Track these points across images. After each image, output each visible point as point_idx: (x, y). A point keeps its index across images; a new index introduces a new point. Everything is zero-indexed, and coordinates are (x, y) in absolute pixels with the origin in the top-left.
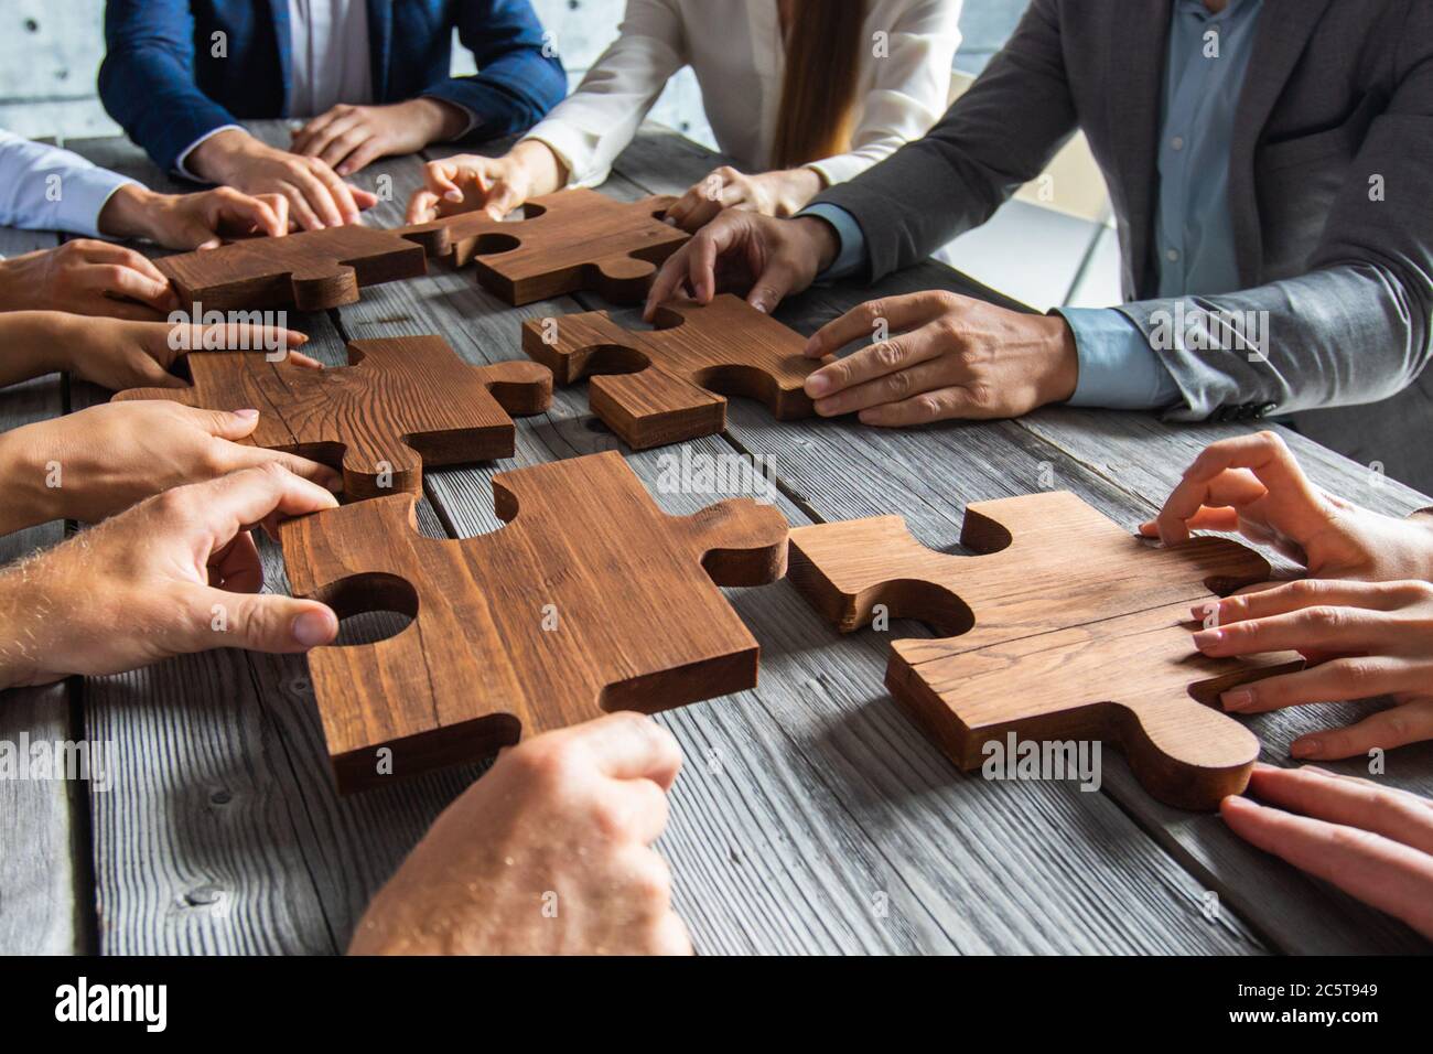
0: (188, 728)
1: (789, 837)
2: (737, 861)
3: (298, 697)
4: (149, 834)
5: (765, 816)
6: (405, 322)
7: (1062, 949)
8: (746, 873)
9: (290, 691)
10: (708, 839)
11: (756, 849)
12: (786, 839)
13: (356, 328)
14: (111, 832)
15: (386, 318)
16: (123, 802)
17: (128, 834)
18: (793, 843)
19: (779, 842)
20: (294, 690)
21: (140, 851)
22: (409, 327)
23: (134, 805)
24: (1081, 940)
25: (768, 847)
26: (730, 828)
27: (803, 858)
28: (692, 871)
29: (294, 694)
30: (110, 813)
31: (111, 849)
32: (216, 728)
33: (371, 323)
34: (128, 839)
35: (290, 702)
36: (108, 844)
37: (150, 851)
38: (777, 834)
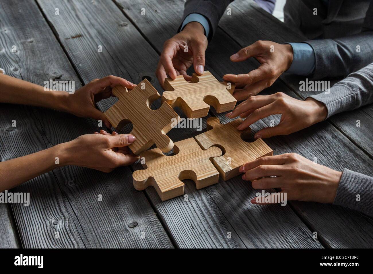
0: (42, 202)
1: (206, 220)
2: (194, 229)
3: (71, 187)
4: (38, 237)
5: (200, 214)
6: (81, 37)
7: (273, 247)
8: (196, 232)
9: (69, 186)
10: (186, 222)
11: (198, 224)
12: (205, 221)
13: (65, 41)
14: (28, 238)
15: (74, 36)
16: (29, 228)
17: (32, 238)
18: (207, 222)
19: (204, 222)
20: (70, 185)
21: (37, 243)
22: (82, 39)
23: (32, 229)
24: (278, 245)
25: (201, 224)
26: (191, 219)
27: (210, 226)
28: (182, 233)
29: (70, 186)
30: (26, 232)
31: (29, 243)
32: (50, 200)
33: (69, 38)
34: (33, 240)
35: (69, 189)
36: (28, 242)
37: (40, 243)
38: (203, 219)
